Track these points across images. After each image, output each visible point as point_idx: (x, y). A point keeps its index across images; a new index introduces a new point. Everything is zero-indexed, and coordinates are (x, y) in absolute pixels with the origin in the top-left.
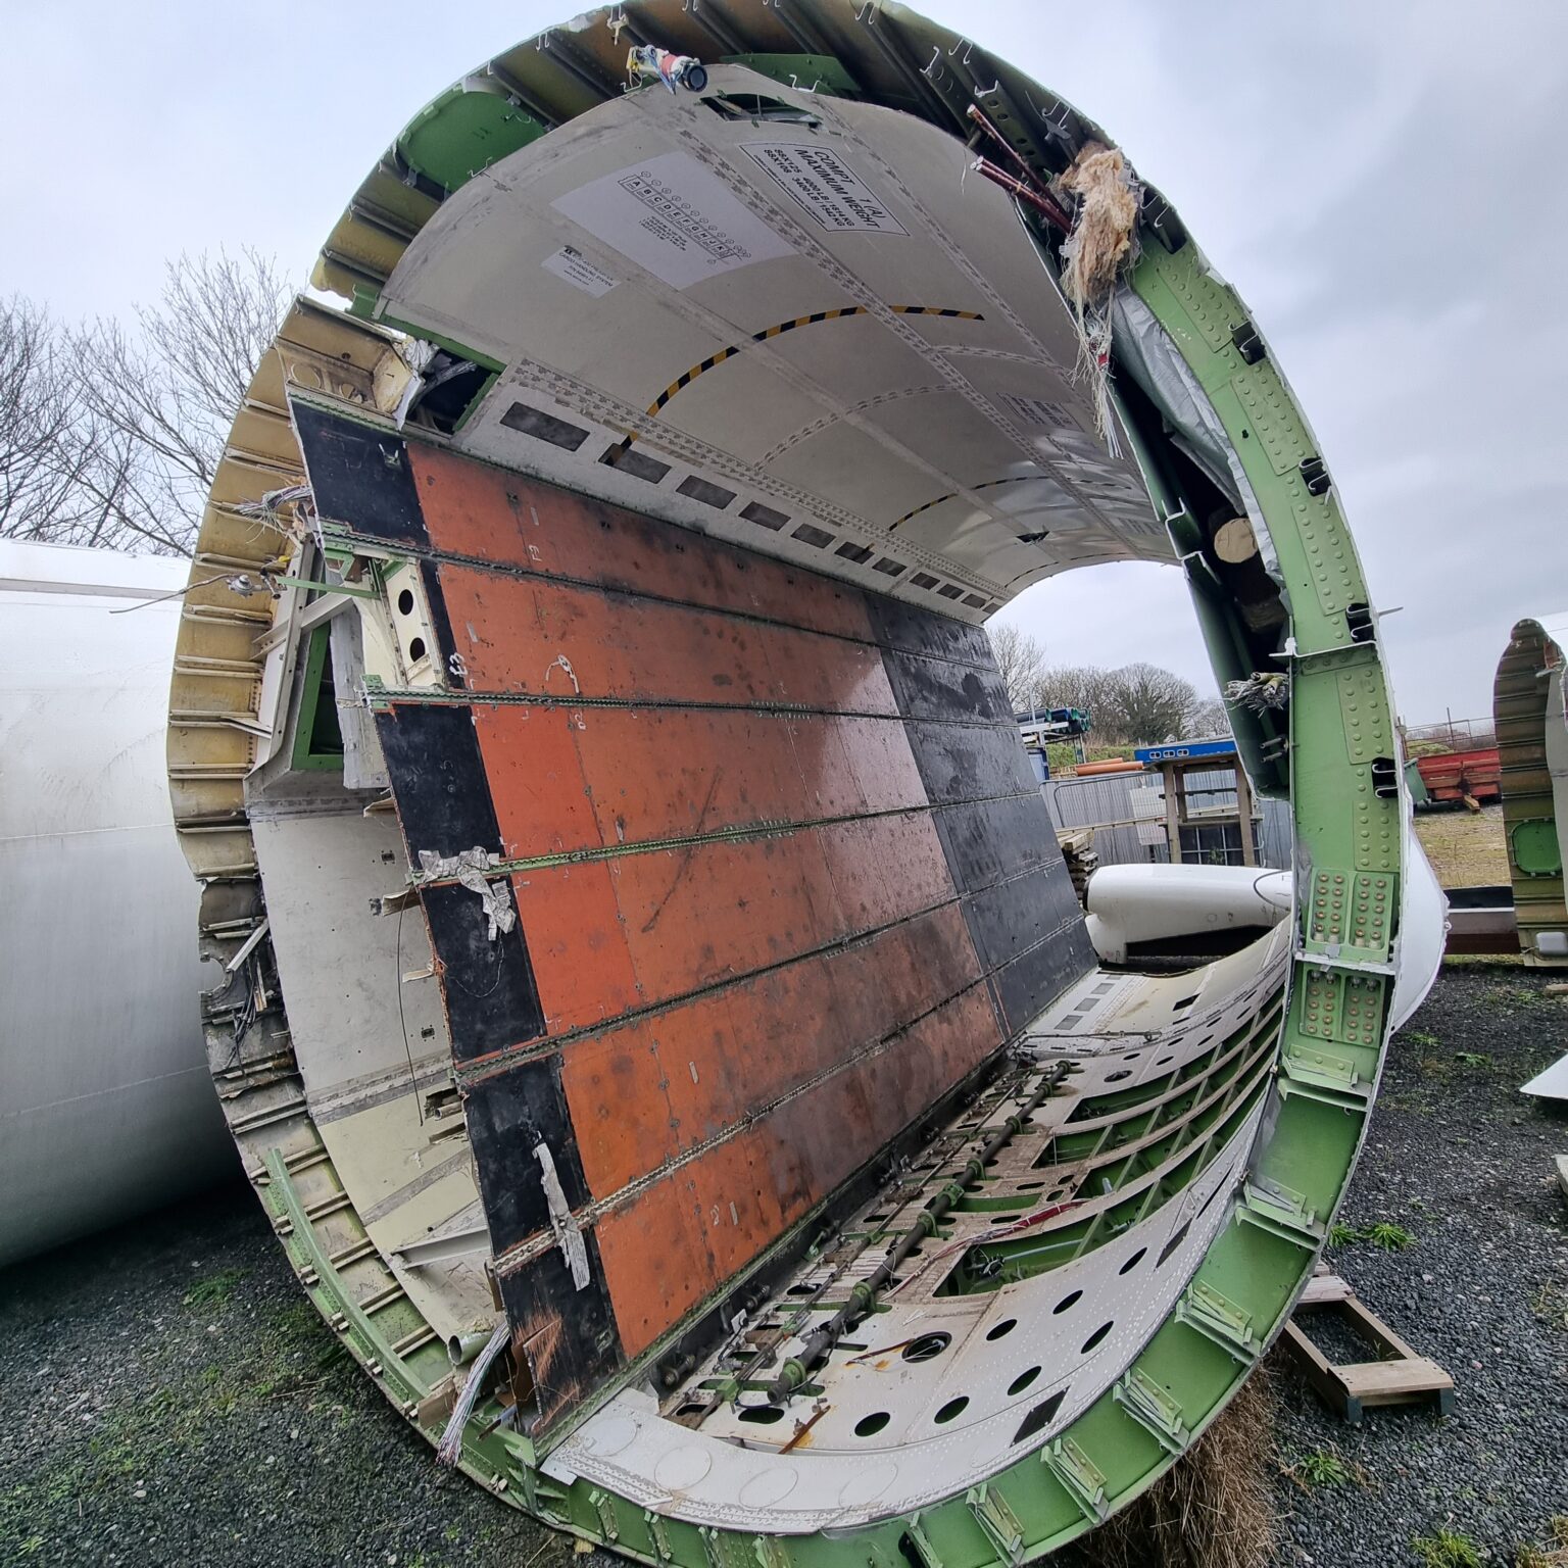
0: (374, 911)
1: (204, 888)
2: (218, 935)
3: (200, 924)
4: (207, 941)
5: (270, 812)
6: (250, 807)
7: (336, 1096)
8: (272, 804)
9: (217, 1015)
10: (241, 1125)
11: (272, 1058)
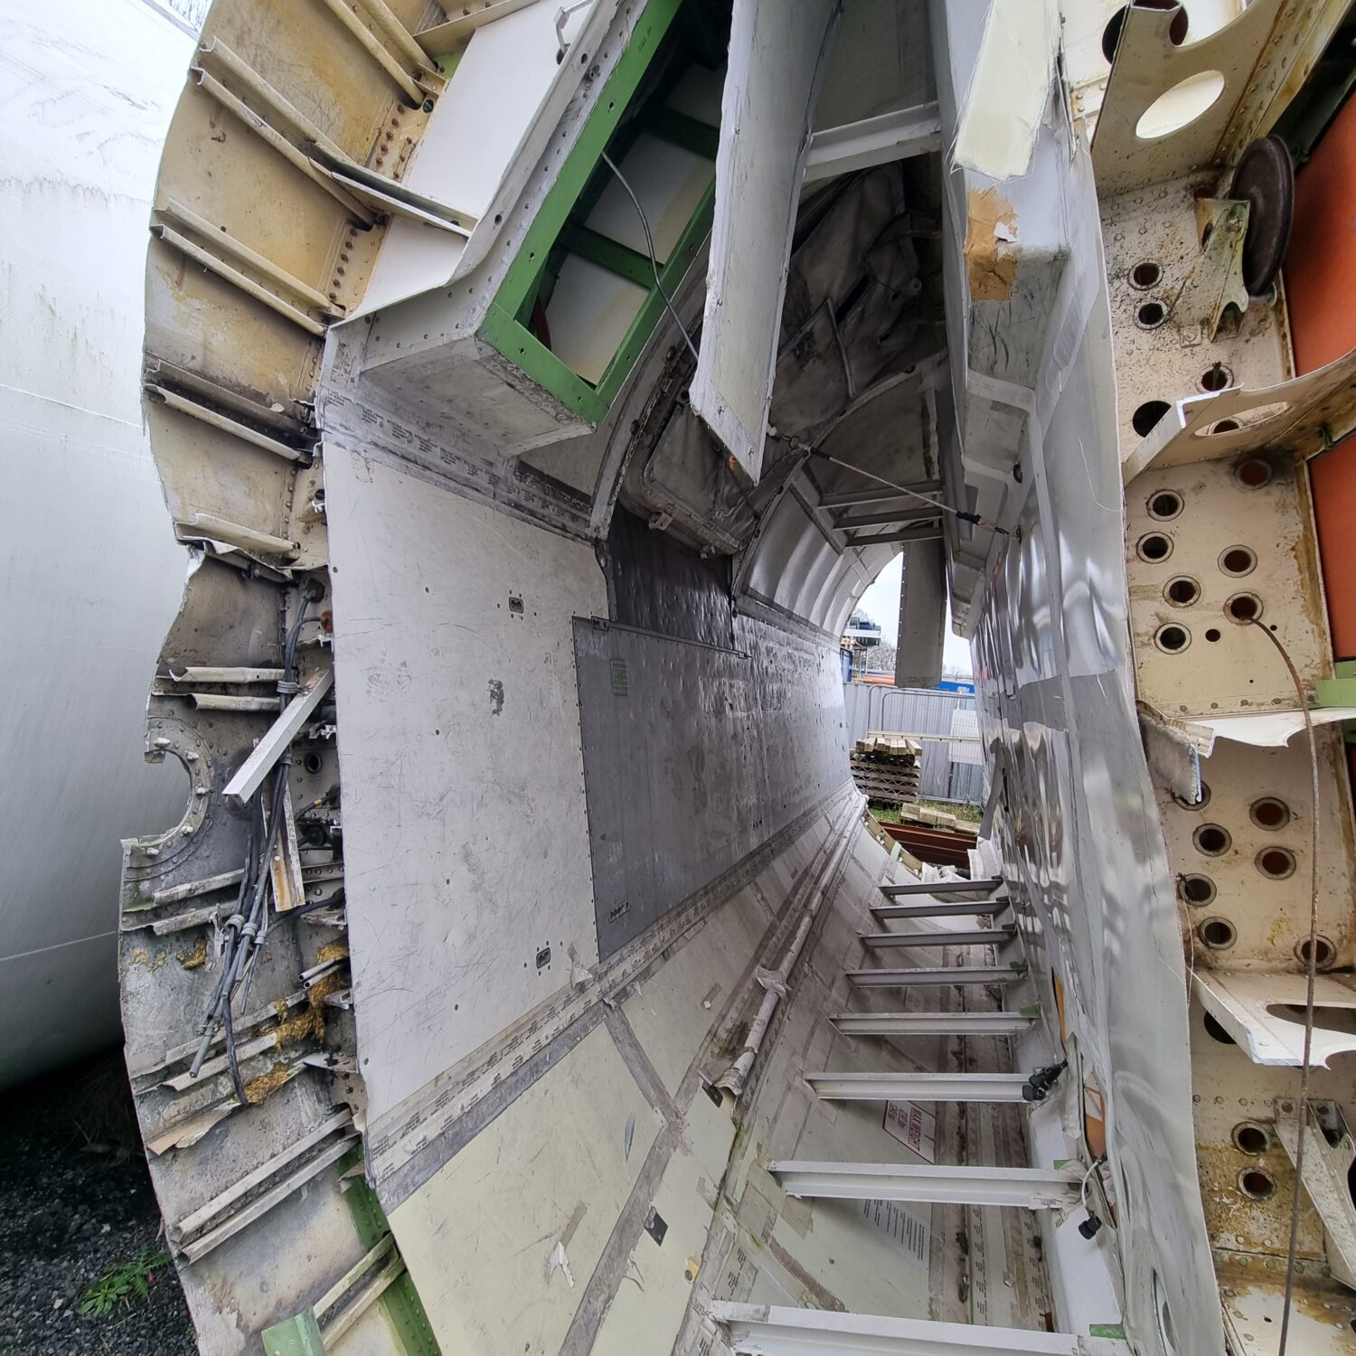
0: (494, 705)
1: (194, 565)
2: (202, 699)
3: (162, 661)
4: (168, 706)
5: (359, 433)
6: (327, 402)
7: (415, 1121)
8: (367, 417)
9: (162, 910)
10: (200, 1231)
11: (275, 1021)
